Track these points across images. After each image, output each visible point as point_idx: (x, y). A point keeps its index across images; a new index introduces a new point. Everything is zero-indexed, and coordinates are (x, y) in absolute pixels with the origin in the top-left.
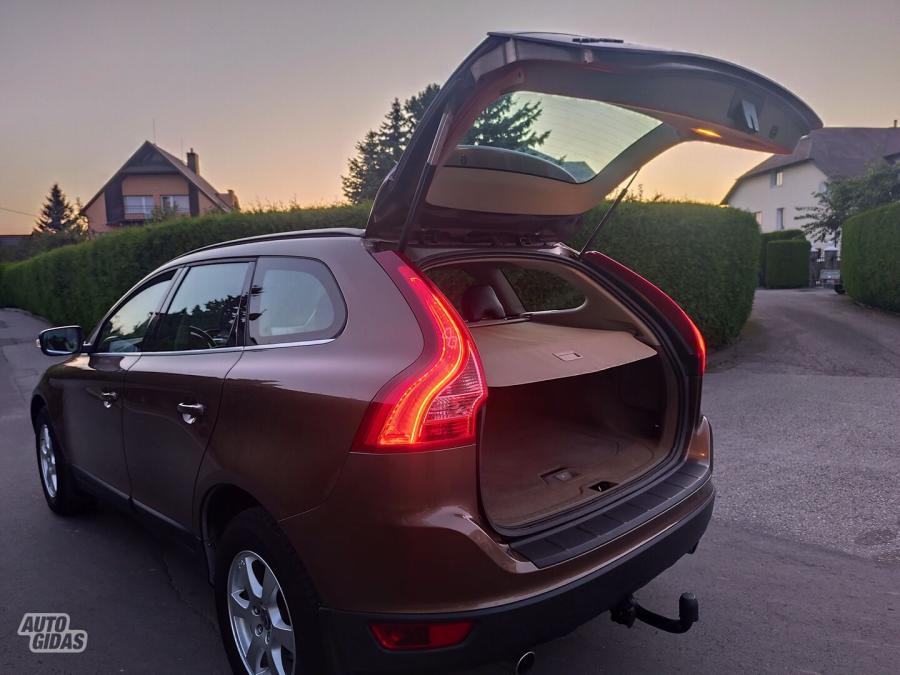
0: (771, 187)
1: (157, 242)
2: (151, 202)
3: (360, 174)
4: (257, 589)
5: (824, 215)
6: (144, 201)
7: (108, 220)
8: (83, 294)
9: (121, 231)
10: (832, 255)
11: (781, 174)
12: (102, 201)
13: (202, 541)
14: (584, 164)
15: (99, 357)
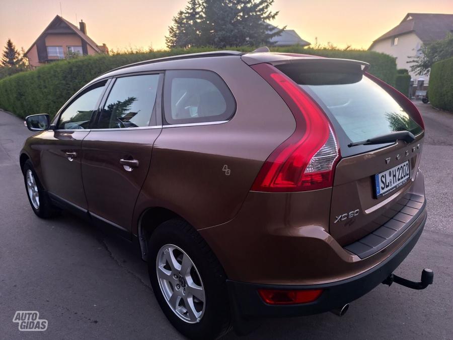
0: (392, 46)
1: (74, 69)
2: (62, 50)
3: (175, 35)
4: (177, 265)
5: (422, 61)
6: (57, 49)
7: (39, 60)
8: (33, 99)
9: (47, 65)
10: (421, 83)
11: (397, 39)
12: (35, 50)
13: (138, 237)
14: (293, 31)
15: (59, 132)
